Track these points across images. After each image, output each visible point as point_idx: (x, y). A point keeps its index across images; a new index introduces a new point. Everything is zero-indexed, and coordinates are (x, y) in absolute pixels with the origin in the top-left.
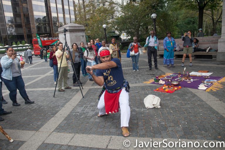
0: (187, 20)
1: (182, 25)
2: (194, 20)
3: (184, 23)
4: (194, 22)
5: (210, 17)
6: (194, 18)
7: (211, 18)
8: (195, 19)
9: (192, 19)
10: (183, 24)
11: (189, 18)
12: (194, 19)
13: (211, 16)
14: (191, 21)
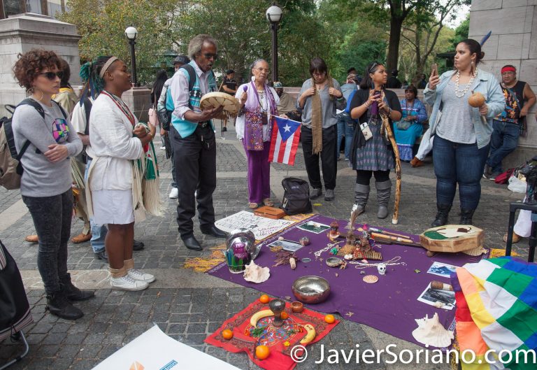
0: (361, 48)
1: (350, 57)
2: (377, 48)
3: (355, 53)
4: (377, 52)
5: (413, 46)
6: (377, 44)
7: (414, 48)
8: (380, 46)
9: (373, 46)
10: (353, 56)
11: (367, 43)
12: (378, 46)
13: (414, 43)
14: (370, 50)
